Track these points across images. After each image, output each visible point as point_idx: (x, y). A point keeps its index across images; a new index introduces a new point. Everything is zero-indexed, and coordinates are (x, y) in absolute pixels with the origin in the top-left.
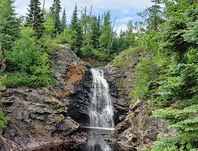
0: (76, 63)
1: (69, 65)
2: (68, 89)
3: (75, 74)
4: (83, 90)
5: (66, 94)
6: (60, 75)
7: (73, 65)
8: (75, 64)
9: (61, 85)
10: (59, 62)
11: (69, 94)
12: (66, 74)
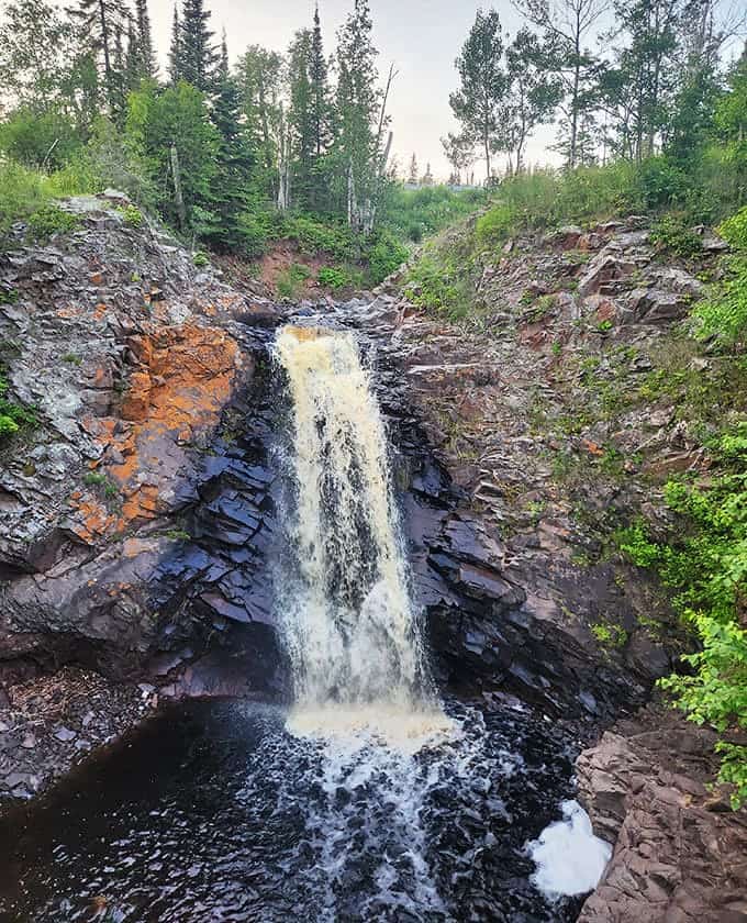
0: (187, 311)
1: (133, 332)
2: (142, 477)
3: (186, 375)
4: (241, 468)
5: (133, 511)
6: (73, 401)
7: (164, 323)
8: (178, 319)
9: (89, 464)
10: (68, 312)
11: (152, 506)
12: (116, 389)
